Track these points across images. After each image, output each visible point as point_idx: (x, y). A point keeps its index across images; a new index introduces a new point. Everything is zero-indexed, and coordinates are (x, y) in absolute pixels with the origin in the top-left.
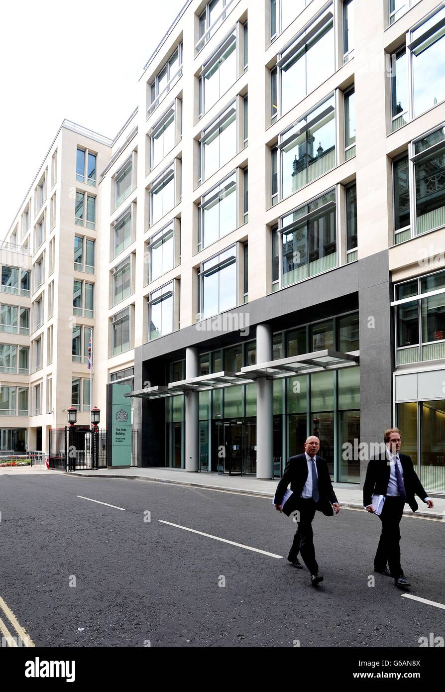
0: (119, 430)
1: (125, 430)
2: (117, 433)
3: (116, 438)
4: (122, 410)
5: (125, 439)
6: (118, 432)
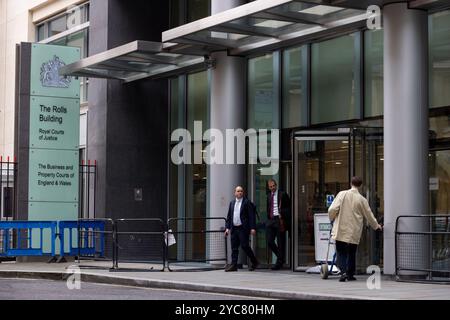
1: (63, 110)
2: (42, 118)
3: (41, 130)
5: (62, 132)
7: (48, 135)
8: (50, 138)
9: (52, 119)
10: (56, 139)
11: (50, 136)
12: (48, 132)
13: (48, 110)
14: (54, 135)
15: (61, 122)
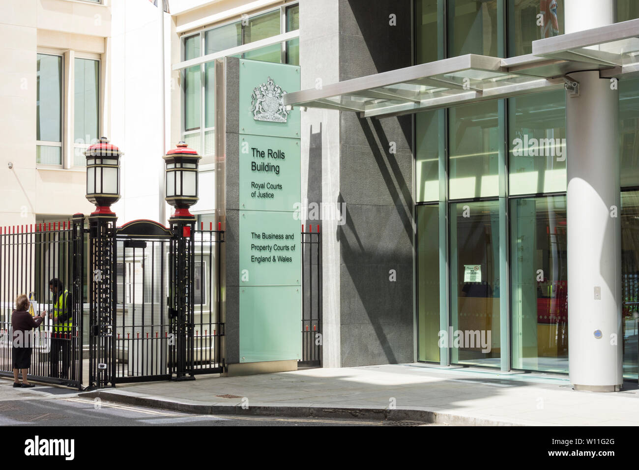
0: (262, 154)
1: (281, 155)
2: (254, 167)
3: (253, 185)
4: (271, 81)
5: (280, 187)
6: (259, 161)
7: (262, 191)
9: (267, 168)
10: (272, 196)
11: (264, 193)
12: (263, 186)
14: (270, 191)
15: (278, 173)
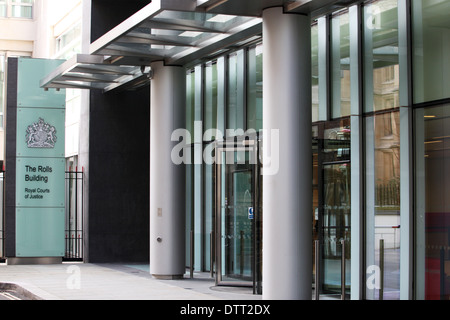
1: (48, 170)
2: (27, 178)
3: (27, 190)
4: (41, 120)
5: (48, 191)
6: (31, 174)
7: (34, 194)
8: (36, 197)
9: (39, 178)
10: (42, 197)
11: (35, 195)
12: (34, 191)
13: (34, 170)
14: (40, 194)
15: (46, 181)
